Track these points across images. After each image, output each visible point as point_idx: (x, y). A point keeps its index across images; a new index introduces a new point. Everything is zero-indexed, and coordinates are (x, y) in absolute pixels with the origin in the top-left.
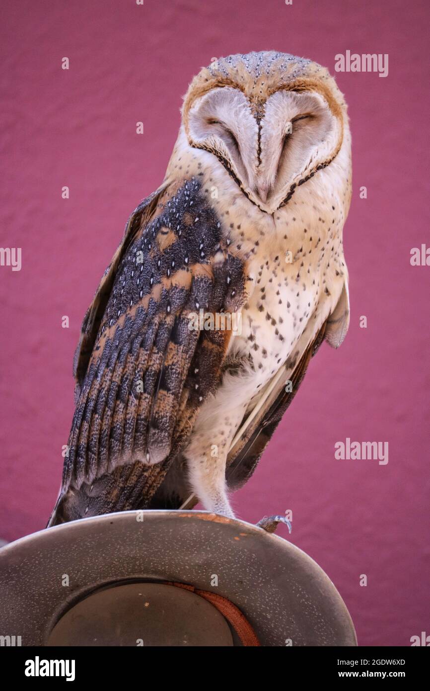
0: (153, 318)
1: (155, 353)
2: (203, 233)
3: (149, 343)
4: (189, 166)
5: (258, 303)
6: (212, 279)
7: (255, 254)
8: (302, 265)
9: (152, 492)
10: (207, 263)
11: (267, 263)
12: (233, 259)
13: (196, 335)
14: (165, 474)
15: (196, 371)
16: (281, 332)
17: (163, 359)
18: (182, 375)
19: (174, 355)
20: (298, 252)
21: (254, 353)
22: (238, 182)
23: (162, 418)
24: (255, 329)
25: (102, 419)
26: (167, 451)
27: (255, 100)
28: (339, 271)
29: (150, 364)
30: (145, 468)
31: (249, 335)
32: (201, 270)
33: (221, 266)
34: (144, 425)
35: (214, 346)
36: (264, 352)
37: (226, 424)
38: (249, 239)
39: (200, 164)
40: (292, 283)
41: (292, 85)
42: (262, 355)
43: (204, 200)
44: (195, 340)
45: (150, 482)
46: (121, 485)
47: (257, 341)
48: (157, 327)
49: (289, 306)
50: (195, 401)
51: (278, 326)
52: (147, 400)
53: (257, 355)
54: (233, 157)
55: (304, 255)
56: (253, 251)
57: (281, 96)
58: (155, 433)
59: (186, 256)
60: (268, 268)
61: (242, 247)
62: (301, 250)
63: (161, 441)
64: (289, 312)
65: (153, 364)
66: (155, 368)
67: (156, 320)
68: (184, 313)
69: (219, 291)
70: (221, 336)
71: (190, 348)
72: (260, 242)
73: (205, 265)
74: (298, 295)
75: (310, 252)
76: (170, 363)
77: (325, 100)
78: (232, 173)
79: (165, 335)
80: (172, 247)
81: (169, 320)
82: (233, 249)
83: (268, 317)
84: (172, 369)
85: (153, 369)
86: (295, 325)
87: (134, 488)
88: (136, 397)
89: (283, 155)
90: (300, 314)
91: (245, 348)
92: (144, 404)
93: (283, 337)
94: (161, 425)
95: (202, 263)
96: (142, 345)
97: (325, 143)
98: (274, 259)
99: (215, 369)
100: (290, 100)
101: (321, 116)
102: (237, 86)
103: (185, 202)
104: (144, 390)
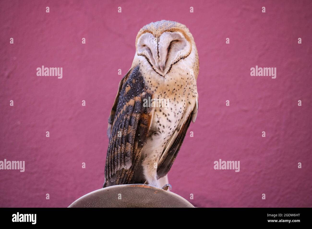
0: (124, 117)
1: (125, 130)
2: (138, 86)
3: (123, 126)
4: (136, 62)
5: (159, 109)
6: (141, 102)
7: (156, 91)
8: (176, 94)
9: (130, 179)
10: (139, 96)
11: (161, 94)
12: (148, 94)
13: (137, 122)
14: (133, 172)
15: (139, 135)
16: (169, 119)
17: (127, 132)
18: (133, 137)
19: (130, 130)
20: (174, 90)
21: (160, 127)
22: (152, 66)
23: (128, 152)
24: (159, 118)
25: (111, 155)
26: (131, 164)
27: (157, 36)
28: (194, 96)
29: (123, 133)
30: (126, 171)
31: (157, 121)
32: (137, 99)
33: (144, 97)
34: (123, 155)
35: (144, 125)
36: (164, 126)
37: (156, 153)
38: (154, 86)
39: (139, 60)
40: (172, 101)
41: (169, 30)
42: (163, 127)
43: (139, 74)
44: (137, 124)
45: (129, 176)
46: (119, 177)
47: (161, 123)
48: (125, 120)
49: (171, 109)
50: (140, 146)
51: (168, 117)
52: (123, 146)
53: (161, 128)
54: (150, 57)
55: (176, 91)
56: (155, 90)
57: (166, 34)
58: (126, 158)
59: (133, 94)
60: (161, 96)
61: (151, 89)
62: (175, 89)
63: (129, 161)
64: (172, 111)
65: (124, 133)
66: (125, 135)
68: (133, 114)
70: (146, 122)
71: (135, 127)
72: (158, 87)
73: (139, 97)
74: (175, 105)
75: (179, 90)
76: (129, 133)
77: (183, 35)
78: (150, 63)
79: (127, 123)
80: (129, 91)
81: (129, 117)
82: (148, 91)
83: (164, 114)
84: (130, 135)
85: (124, 135)
86: (175, 116)
87: (123, 178)
88: (120, 146)
89: (168, 55)
90: (177, 112)
91: (157, 125)
92: (123, 148)
93: (170, 120)
94: (128, 155)
95: (138, 96)
97: (184, 50)
98: (164, 93)
99: (145, 134)
100: (169, 35)
101: (182, 41)
102: (150, 32)
103: (134, 75)
104: (122, 143)
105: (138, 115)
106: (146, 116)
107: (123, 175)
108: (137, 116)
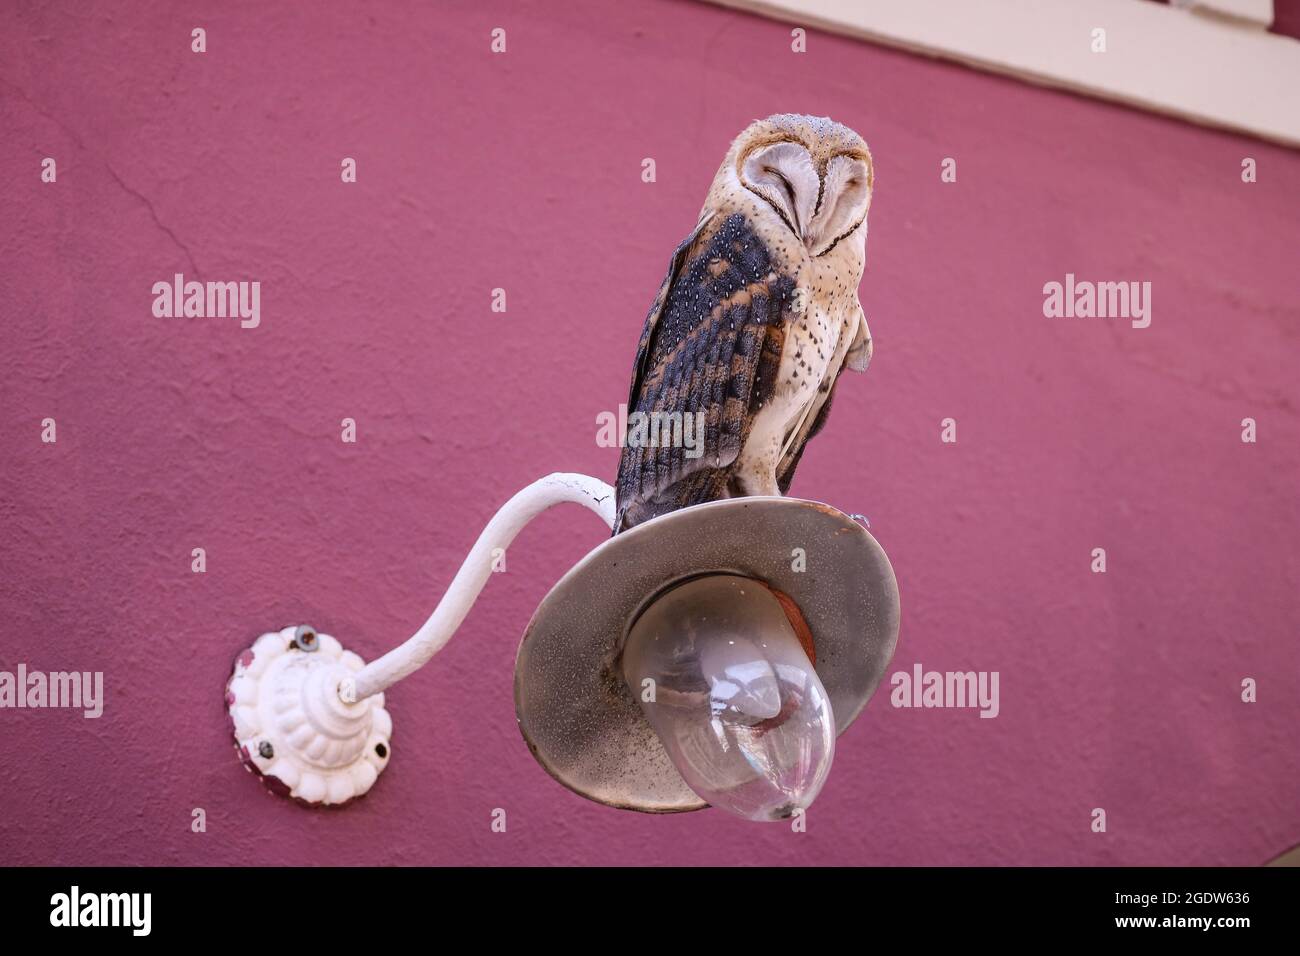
0: (716, 336)
1: (721, 366)
2: (754, 258)
3: (715, 358)
5: (801, 323)
6: (769, 296)
8: (831, 303)
10: (763, 282)
12: (785, 278)
13: (759, 346)
15: (759, 379)
16: (822, 351)
17: (730, 371)
18: (749, 382)
19: (740, 365)
20: (829, 295)
21: (801, 371)
23: (732, 423)
24: (802, 347)
26: (735, 454)
29: (716, 377)
30: (712, 471)
31: (796, 353)
32: (756, 289)
33: (775, 284)
34: (714, 431)
35: (773, 356)
36: (810, 369)
38: (793, 263)
39: (754, 206)
42: (807, 372)
44: (759, 350)
47: (804, 358)
48: (721, 343)
49: (825, 328)
50: (754, 407)
51: (819, 344)
52: (716, 410)
53: (803, 372)
56: (797, 273)
58: (724, 438)
59: (742, 278)
61: (789, 268)
62: (831, 294)
63: (731, 444)
65: (721, 376)
66: (723, 379)
67: (720, 338)
68: (746, 328)
69: (776, 306)
70: (778, 347)
71: (755, 358)
72: (802, 267)
73: (761, 285)
76: (737, 372)
79: (729, 349)
80: (726, 273)
81: (732, 336)
82: (783, 270)
83: (811, 336)
84: (739, 378)
85: (721, 380)
88: (707, 407)
91: (792, 366)
92: (714, 413)
93: (824, 356)
95: (757, 282)
96: (707, 360)
102: (803, 143)
104: (713, 400)
105: (763, 329)
106: (776, 333)
107: (703, 480)
108: (756, 332)
